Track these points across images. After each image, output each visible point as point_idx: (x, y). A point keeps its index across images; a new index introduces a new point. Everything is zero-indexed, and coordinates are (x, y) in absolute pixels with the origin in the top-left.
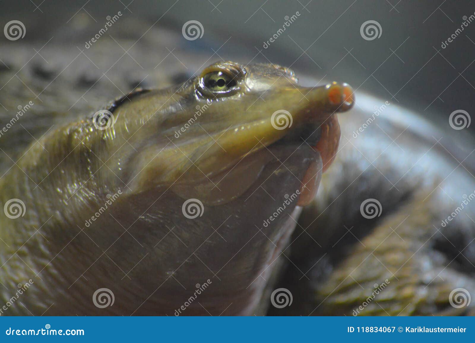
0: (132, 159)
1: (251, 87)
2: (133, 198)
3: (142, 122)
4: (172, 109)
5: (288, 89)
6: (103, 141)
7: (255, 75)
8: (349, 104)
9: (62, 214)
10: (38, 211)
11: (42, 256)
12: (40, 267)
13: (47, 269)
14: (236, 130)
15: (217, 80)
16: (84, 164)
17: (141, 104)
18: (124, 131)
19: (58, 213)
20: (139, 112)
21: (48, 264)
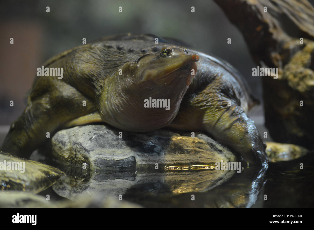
0: (143, 72)
1: (174, 54)
2: (143, 82)
3: (146, 63)
4: (154, 59)
5: (183, 55)
6: (137, 67)
7: (175, 51)
8: (197, 60)
9: (127, 86)
10: (121, 86)
11: (123, 97)
12: (121, 100)
13: (123, 100)
14: (169, 65)
15: (164, 51)
16: (132, 73)
17: (146, 58)
18: (142, 64)
19: (126, 86)
20: (146, 60)
21: (123, 99)
